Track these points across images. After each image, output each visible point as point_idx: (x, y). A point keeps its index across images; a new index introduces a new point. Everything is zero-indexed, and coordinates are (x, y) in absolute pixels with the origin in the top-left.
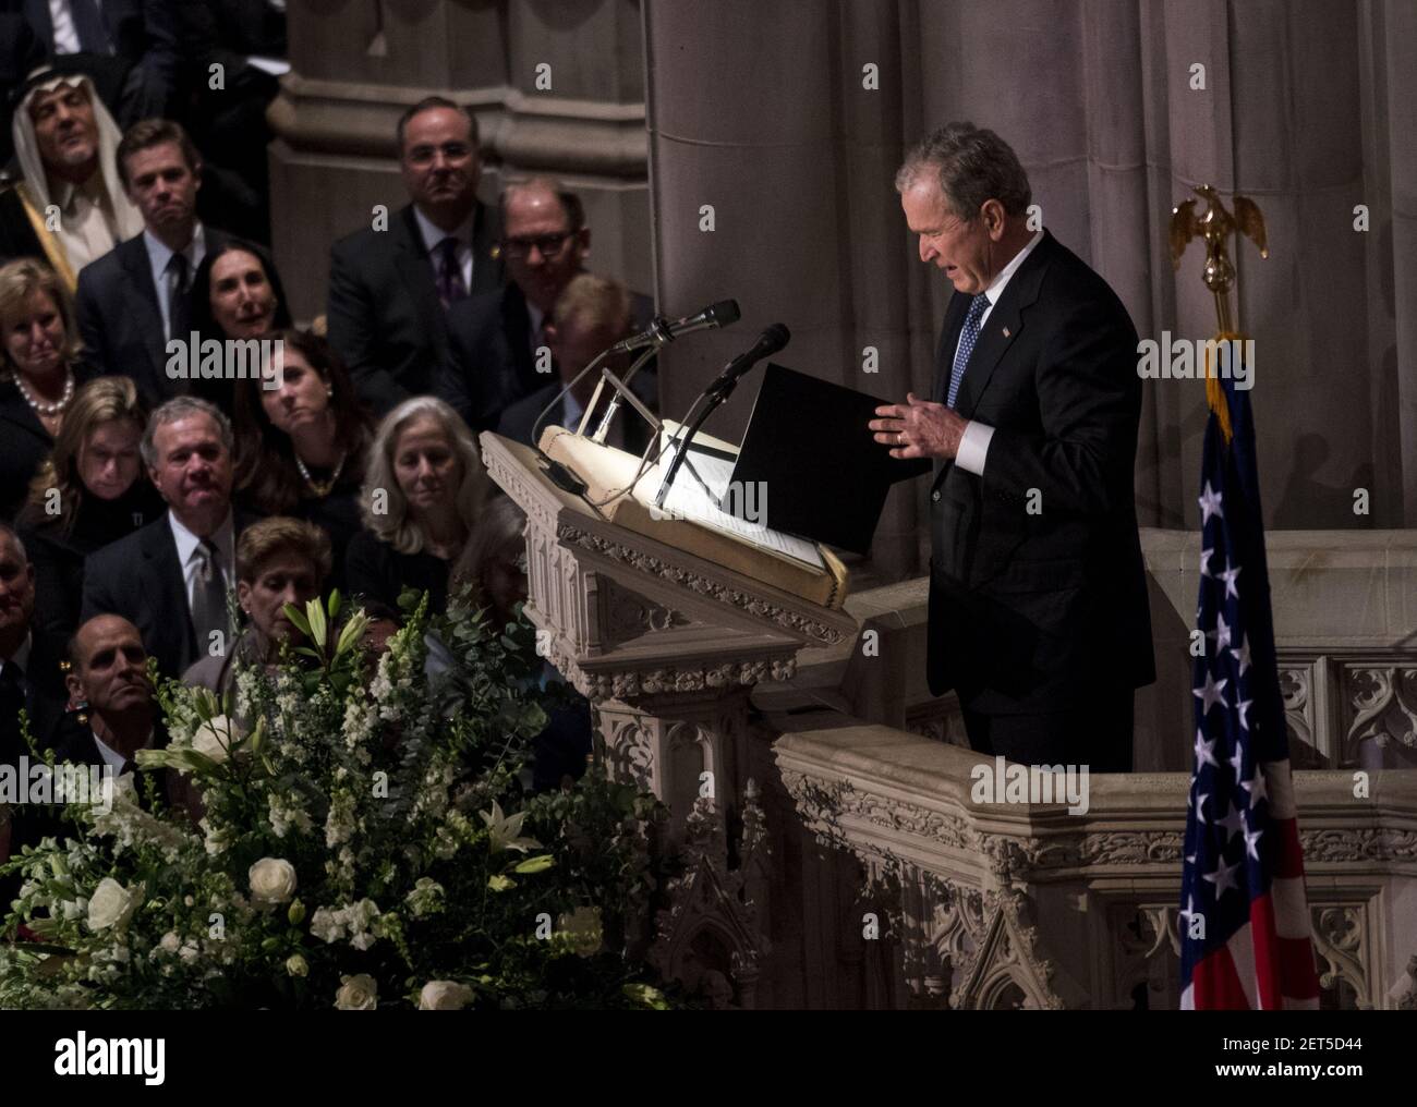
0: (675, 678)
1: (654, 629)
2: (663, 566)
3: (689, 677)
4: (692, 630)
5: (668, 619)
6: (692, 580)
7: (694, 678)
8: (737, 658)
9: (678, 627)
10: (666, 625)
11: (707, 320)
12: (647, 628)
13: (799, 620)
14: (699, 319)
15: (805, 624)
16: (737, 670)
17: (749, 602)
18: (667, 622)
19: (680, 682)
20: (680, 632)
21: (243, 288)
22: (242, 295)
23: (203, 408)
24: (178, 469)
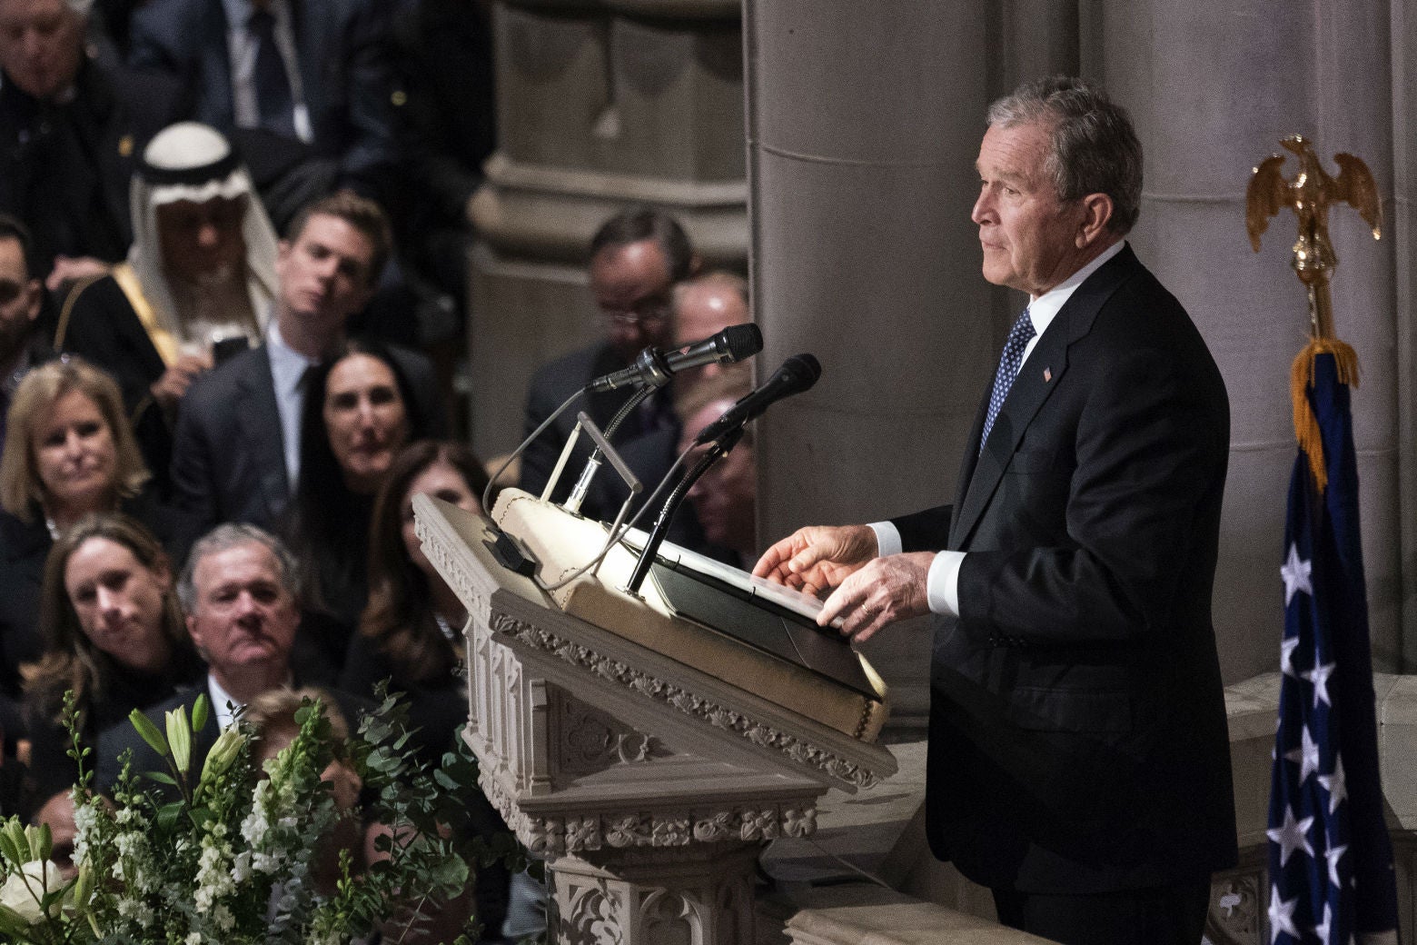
0: (651, 829)
1: (624, 761)
2: (633, 674)
3: (670, 827)
4: (676, 763)
5: (643, 747)
6: (672, 695)
7: (676, 829)
8: (736, 804)
9: (656, 760)
10: (641, 756)
11: (718, 350)
12: (615, 758)
13: (817, 754)
14: (707, 348)
15: (826, 760)
16: (735, 821)
17: (749, 728)
18: (642, 751)
19: (658, 833)
20: (660, 766)
21: (365, 407)
22: (361, 416)
23: (262, 540)
24: (223, 614)
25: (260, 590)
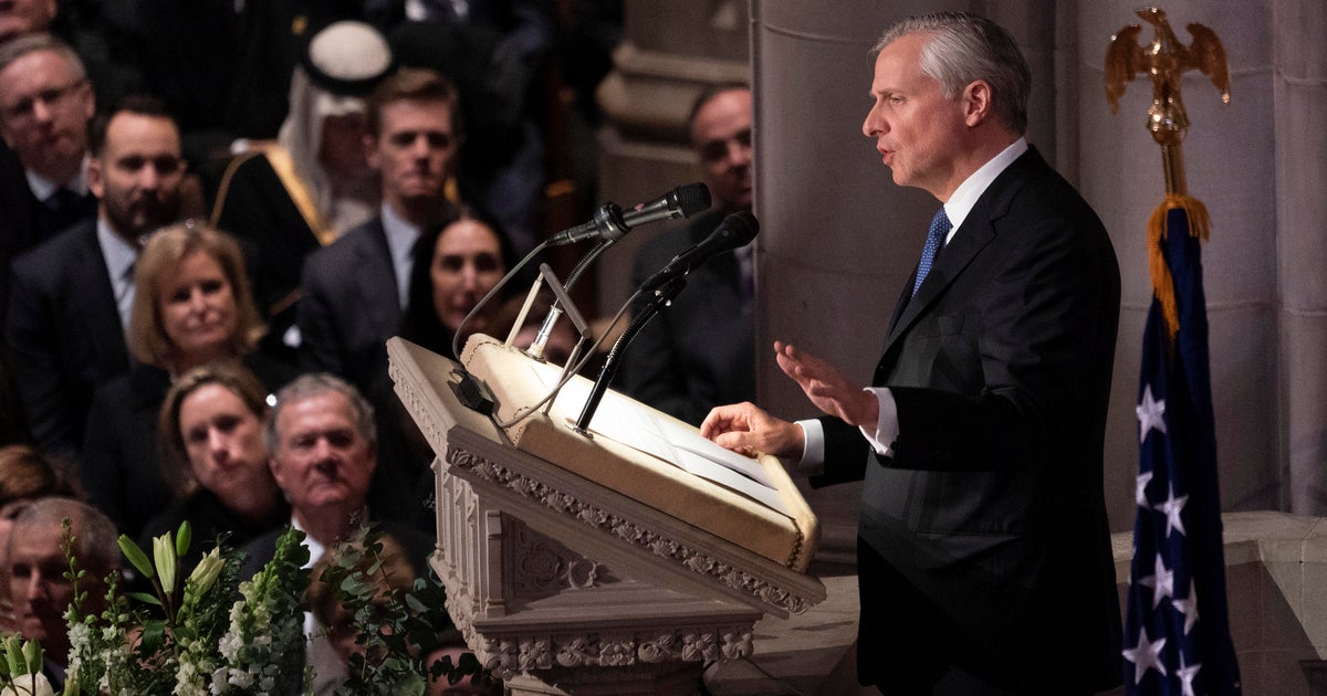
0: (599, 650)
1: (573, 587)
2: (580, 505)
3: (616, 649)
4: (623, 589)
5: (592, 574)
6: (618, 525)
7: (622, 651)
8: (677, 628)
9: (603, 586)
10: (590, 582)
11: (669, 208)
12: (565, 584)
13: (752, 581)
14: (659, 205)
15: (760, 587)
16: (677, 644)
17: (689, 557)
18: (591, 578)
19: (605, 653)
20: (608, 592)
21: (469, 271)
22: (464, 281)
23: (340, 390)
24: (302, 458)
25: (337, 438)
